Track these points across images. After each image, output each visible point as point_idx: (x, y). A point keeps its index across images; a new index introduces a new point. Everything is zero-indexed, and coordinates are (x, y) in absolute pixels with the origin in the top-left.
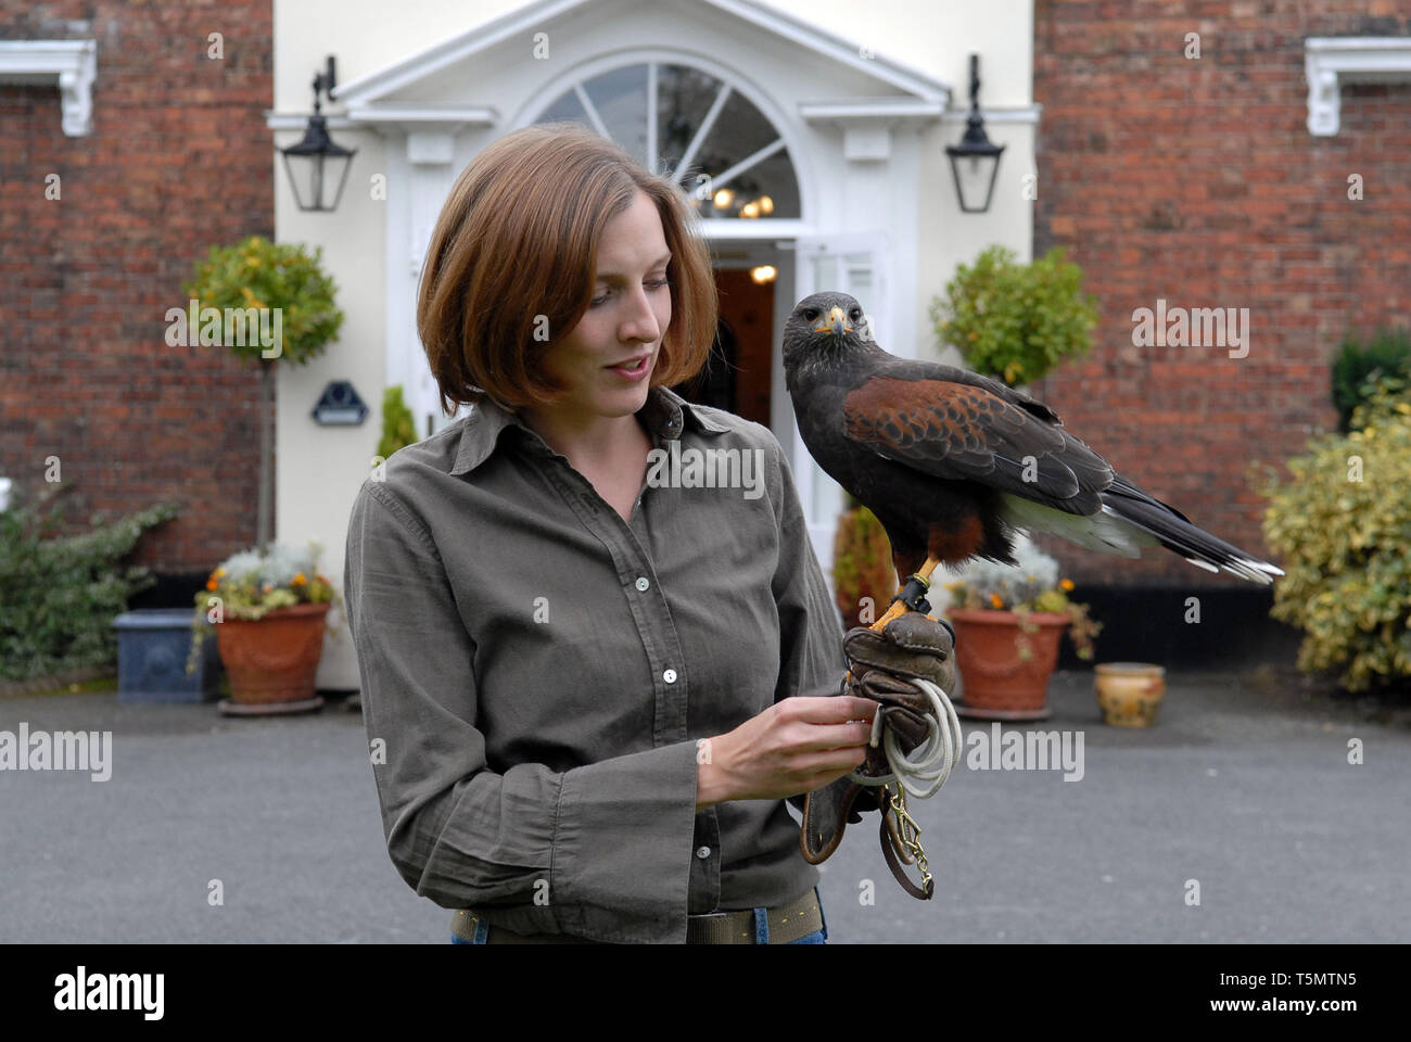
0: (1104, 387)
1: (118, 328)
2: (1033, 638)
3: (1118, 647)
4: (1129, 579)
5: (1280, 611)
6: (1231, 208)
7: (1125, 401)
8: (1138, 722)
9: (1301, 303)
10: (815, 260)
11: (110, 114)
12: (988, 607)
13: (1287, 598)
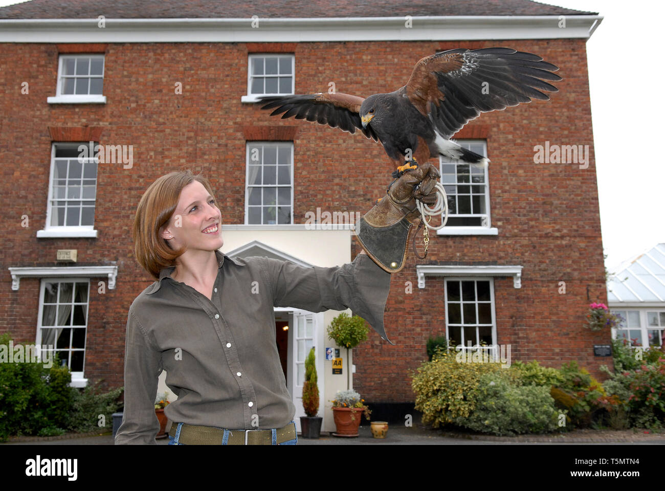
0: (371, 351)
1: (119, 338)
2: (355, 415)
3: (376, 417)
4: (378, 401)
5: (416, 407)
6: (401, 306)
7: (376, 354)
8: (382, 437)
9: (418, 330)
10: (298, 317)
11: (120, 284)
12: (343, 406)
13: (418, 404)
